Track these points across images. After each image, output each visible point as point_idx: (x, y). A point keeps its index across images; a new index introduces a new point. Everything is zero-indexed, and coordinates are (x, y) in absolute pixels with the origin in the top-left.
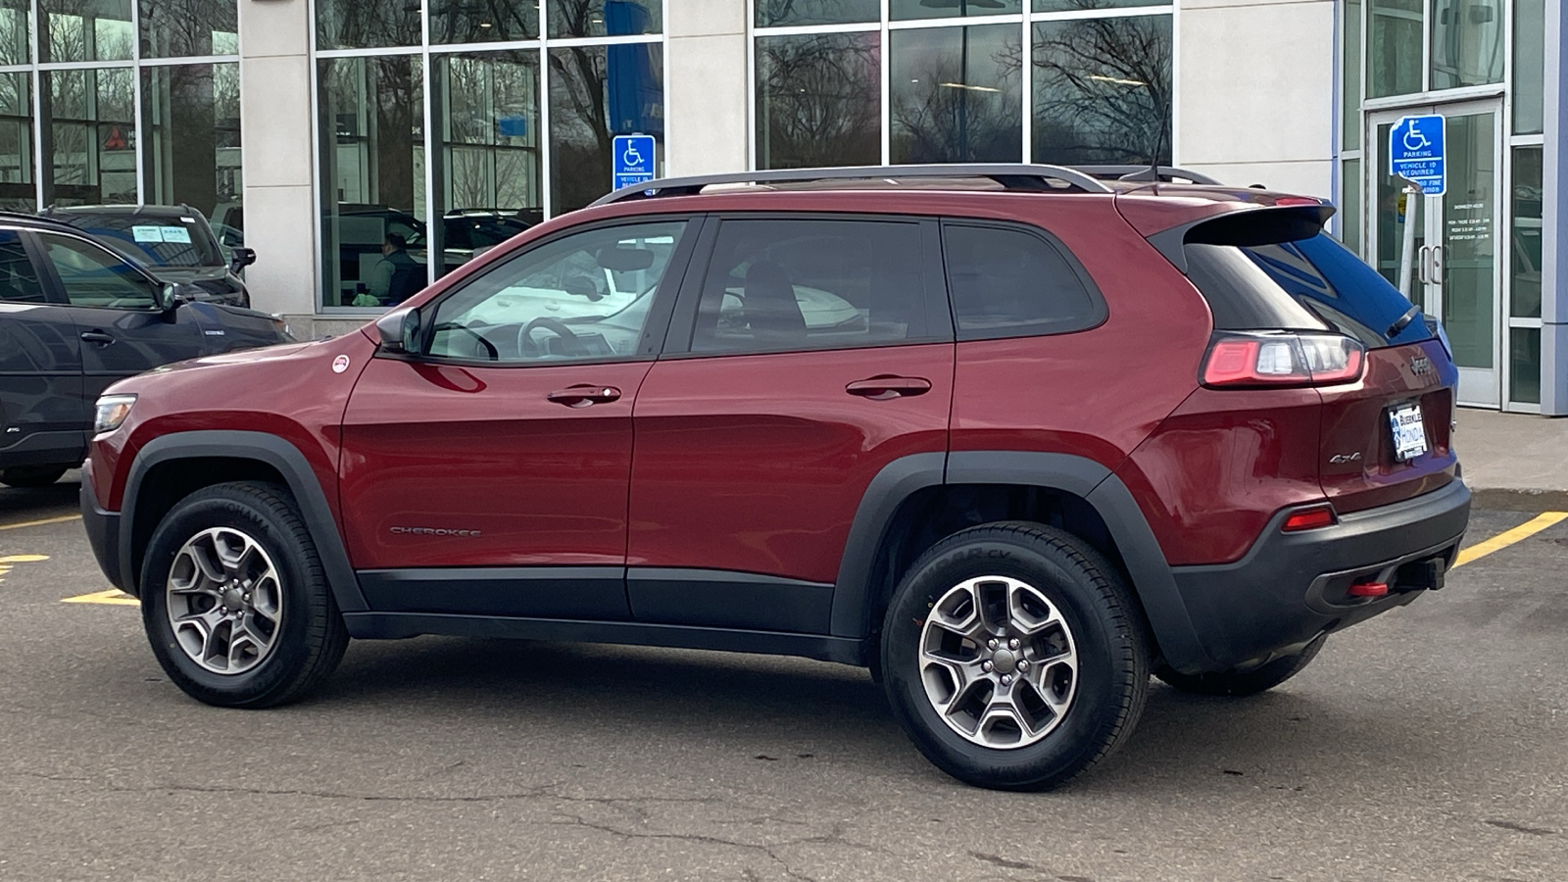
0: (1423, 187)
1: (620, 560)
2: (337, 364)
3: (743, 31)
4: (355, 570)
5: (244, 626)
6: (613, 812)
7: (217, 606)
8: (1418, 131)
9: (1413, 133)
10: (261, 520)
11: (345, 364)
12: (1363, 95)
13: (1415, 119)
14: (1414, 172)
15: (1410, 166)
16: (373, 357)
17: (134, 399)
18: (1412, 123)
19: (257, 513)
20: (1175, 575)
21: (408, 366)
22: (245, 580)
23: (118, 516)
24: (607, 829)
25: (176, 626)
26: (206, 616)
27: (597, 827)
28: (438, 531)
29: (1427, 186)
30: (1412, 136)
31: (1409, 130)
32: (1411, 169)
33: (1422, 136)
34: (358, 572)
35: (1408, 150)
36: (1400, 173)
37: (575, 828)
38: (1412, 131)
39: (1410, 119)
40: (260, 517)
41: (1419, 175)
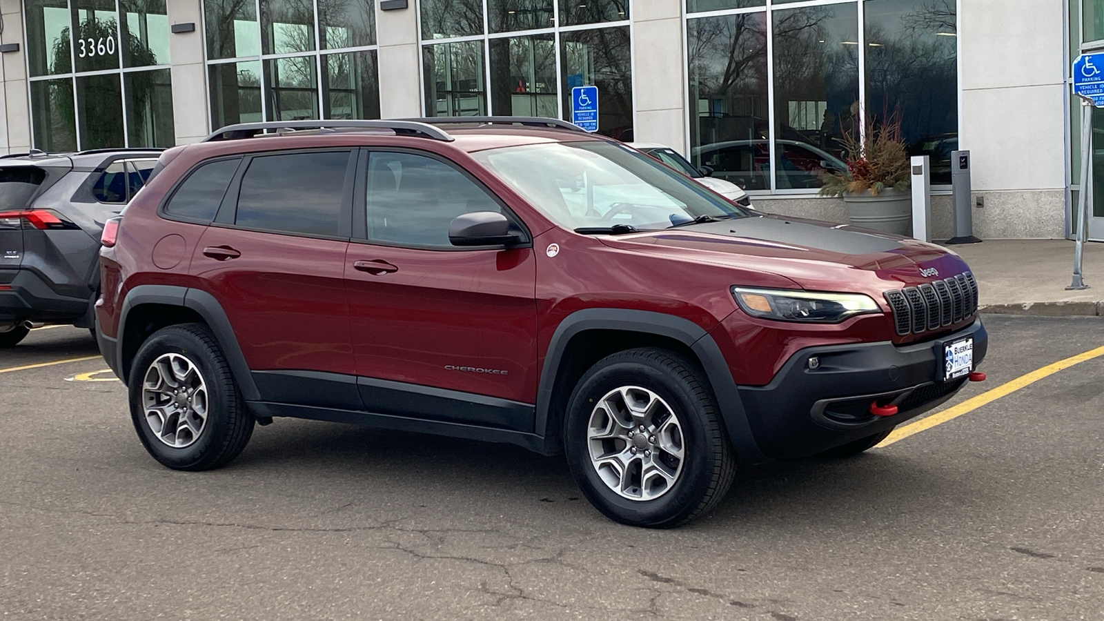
0: (1095, 101)
3: (679, 15)
6: (423, 540)
8: (1092, 64)
9: (1088, 65)
12: (1081, 40)
13: (1089, 56)
14: (1088, 92)
15: (1086, 87)
18: (1087, 58)
24: (411, 552)
27: (406, 551)
29: (1099, 100)
30: (1087, 67)
31: (1085, 64)
32: (1087, 90)
33: (1094, 67)
35: (1085, 77)
36: (1079, 92)
37: (392, 551)
38: (1087, 64)
39: (1086, 56)
41: (1093, 94)
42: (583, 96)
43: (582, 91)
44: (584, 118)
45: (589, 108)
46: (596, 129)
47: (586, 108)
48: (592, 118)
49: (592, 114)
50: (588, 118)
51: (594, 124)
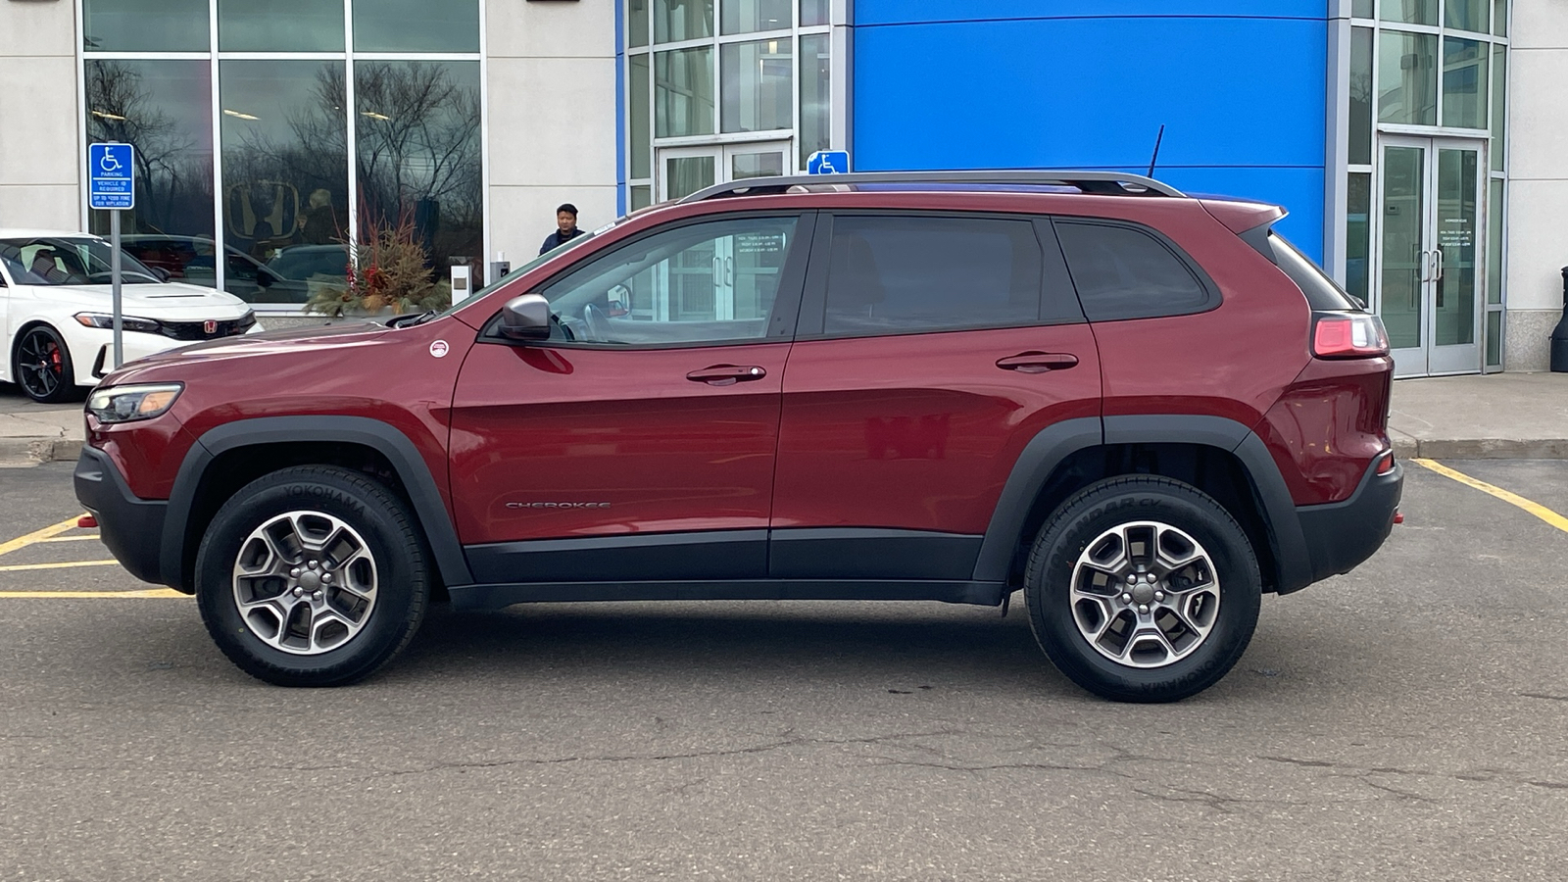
1: (765, 522)
2: (434, 349)
4: (462, 545)
5: (326, 607)
7: (290, 588)
10: (356, 502)
11: (445, 349)
16: (476, 341)
17: (179, 387)
18: (824, 157)
19: (350, 495)
20: (1299, 513)
21: (510, 349)
22: (324, 561)
23: (166, 506)
25: (245, 611)
26: (280, 599)
28: (561, 505)
33: (832, 167)
34: (465, 547)
38: (825, 163)
40: (353, 499)
42: (108, 157)
43: (107, 149)
44: (108, 189)
45: (118, 174)
46: (130, 205)
47: (112, 174)
48: (123, 189)
49: (124, 184)
50: (116, 189)
51: (126, 198)
